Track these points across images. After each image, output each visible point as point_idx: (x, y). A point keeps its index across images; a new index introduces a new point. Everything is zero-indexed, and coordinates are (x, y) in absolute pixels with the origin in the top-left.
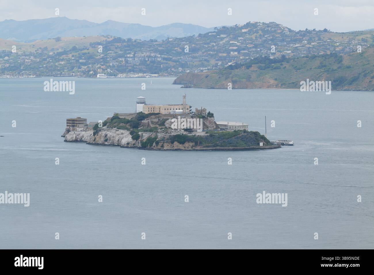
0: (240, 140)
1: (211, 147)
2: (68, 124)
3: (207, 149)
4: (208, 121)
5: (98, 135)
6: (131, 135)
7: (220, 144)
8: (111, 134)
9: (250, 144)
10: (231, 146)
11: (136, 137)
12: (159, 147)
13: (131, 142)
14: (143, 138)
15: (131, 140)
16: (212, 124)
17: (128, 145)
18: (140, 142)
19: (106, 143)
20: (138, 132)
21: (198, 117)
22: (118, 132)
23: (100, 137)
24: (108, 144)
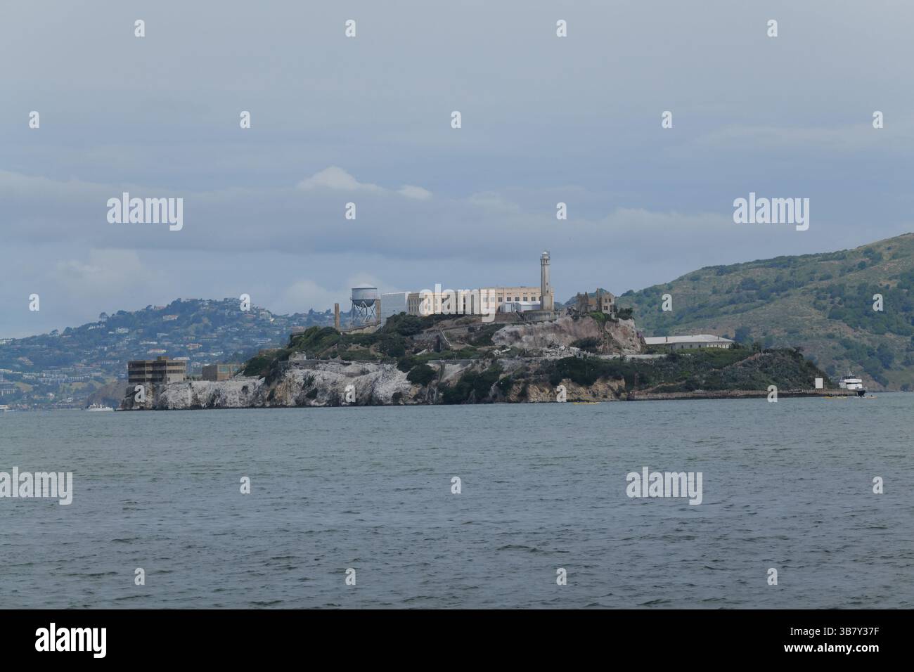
0: (758, 371)
1: (679, 391)
2: (134, 377)
3: (669, 396)
4: (619, 331)
5: (280, 382)
6: (404, 372)
7: (704, 381)
8: (326, 374)
9: (791, 384)
10: (737, 387)
11: (421, 376)
12: (513, 397)
13: (407, 389)
14: (445, 376)
15: (408, 386)
16: (632, 338)
17: (397, 398)
18: (435, 390)
19: (314, 401)
20: (427, 362)
21: (593, 317)
22: (349, 367)
23: (288, 388)
24: (321, 405)
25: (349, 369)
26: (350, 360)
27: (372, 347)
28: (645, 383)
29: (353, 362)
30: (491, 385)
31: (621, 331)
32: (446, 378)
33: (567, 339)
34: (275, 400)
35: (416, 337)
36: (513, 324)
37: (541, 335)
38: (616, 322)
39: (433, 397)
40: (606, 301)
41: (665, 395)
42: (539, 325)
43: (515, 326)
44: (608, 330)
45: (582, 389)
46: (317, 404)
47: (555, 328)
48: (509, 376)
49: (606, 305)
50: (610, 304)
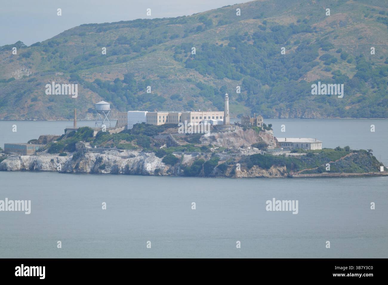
0: (352, 162)
1: (315, 173)
3: (310, 176)
4: (265, 136)
5: (82, 159)
6: (160, 158)
8: (110, 157)
10: (344, 171)
11: (170, 161)
12: (227, 174)
13: (163, 167)
14: (184, 161)
15: (163, 166)
16: (272, 140)
17: (157, 172)
18: (179, 168)
19: (103, 171)
20: (172, 153)
21: (254, 129)
22: (123, 153)
23: (87, 163)
24: (108, 173)
25: (123, 154)
26: (122, 149)
27: (132, 142)
28: (297, 168)
29: (124, 150)
30: (214, 167)
31: (267, 136)
33: (240, 140)
34: (79, 169)
35: (156, 137)
37: (227, 138)
38: (264, 131)
39: (177, 172)
40: (259, 121)
41: (308, 175)
42: (226, 133)
43: (213, 133)
44: (260, 136)
45: (264, 171)
46: (105, 172)
47: (234, 135)
48: (225, 163)
49: (259, 122)
50: (261, 122)
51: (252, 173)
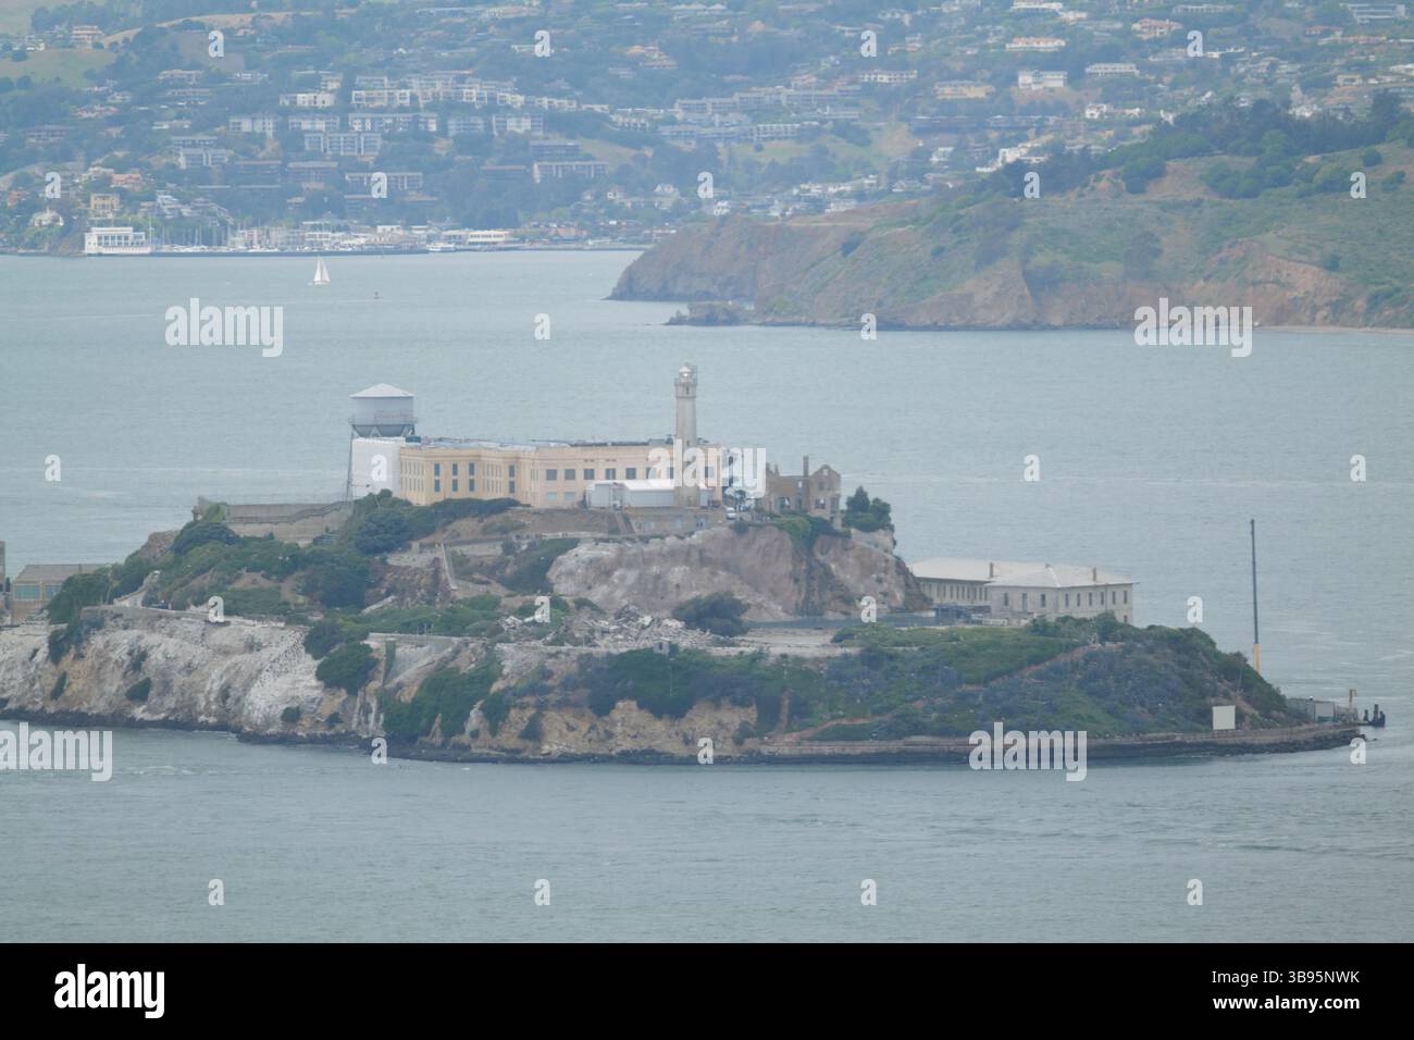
1: (875, 737)
3: (847, 752)
4: (851, 559)
5: (80, 657)
6: (316, 658)
8: (171, 646)
9: (1147, 718)
11: (346, 669)
12: (508, 738)
13: (313, 701)
15: (317, 693)
16: (882, 575)
17: (292, 723)
18: (374, 706)
19: (141, 709)
20: (365, 637)
21: (781, 528)
22: (225, 629)
23: (97, 674)
24: (156, 718)
28: (803, 715)
30: (472, 708)
31: (857, 558)
32: (397, 680)
33: (716, 580)
35: (393, 560)
36: (598, 541)
37: (655, 569)
38: (847, 536)
39: (367, 722)
41: (837, 748)
42: (654, 546)
43: (601, 544)
44: (820, 557)
45: (659, 726)
46: (147, 717)
47: (688, 554)
50: (830, 493)
51: (610, 735)
